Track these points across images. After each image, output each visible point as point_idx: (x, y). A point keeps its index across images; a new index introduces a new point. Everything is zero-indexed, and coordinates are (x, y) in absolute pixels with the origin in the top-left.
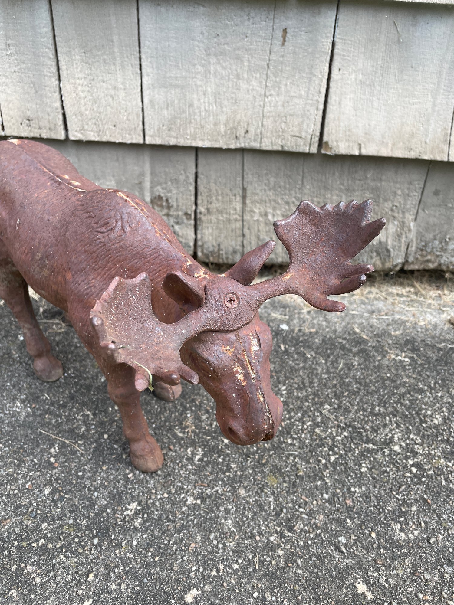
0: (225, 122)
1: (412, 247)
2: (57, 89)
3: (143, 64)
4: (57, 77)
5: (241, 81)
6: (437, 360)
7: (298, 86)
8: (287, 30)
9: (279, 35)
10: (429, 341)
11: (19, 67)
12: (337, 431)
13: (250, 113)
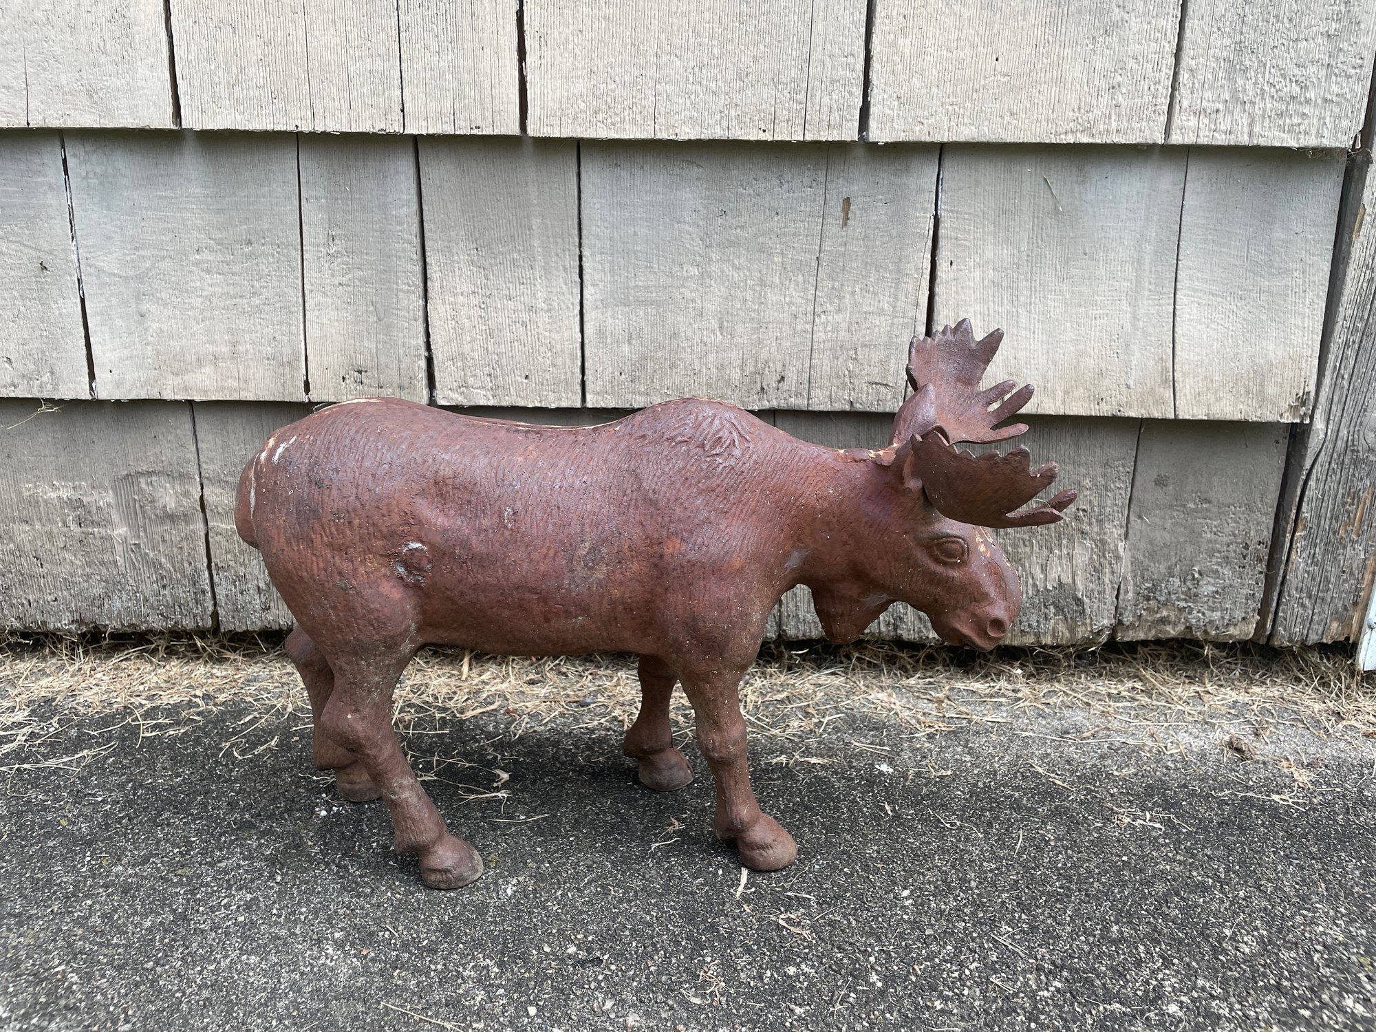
0: (739, 362)
1: (1127, 592)
2: (421, 314)
3: (586, 265)
4: (421, 293)
5: (768, 290)
6: (1220, 824)
7: (876, 294)
8: (851, 200)
9: (836, 209)
10: (1196, 786)
11: (350, 276)
12: (1038, 979)
13: (786, 344)
